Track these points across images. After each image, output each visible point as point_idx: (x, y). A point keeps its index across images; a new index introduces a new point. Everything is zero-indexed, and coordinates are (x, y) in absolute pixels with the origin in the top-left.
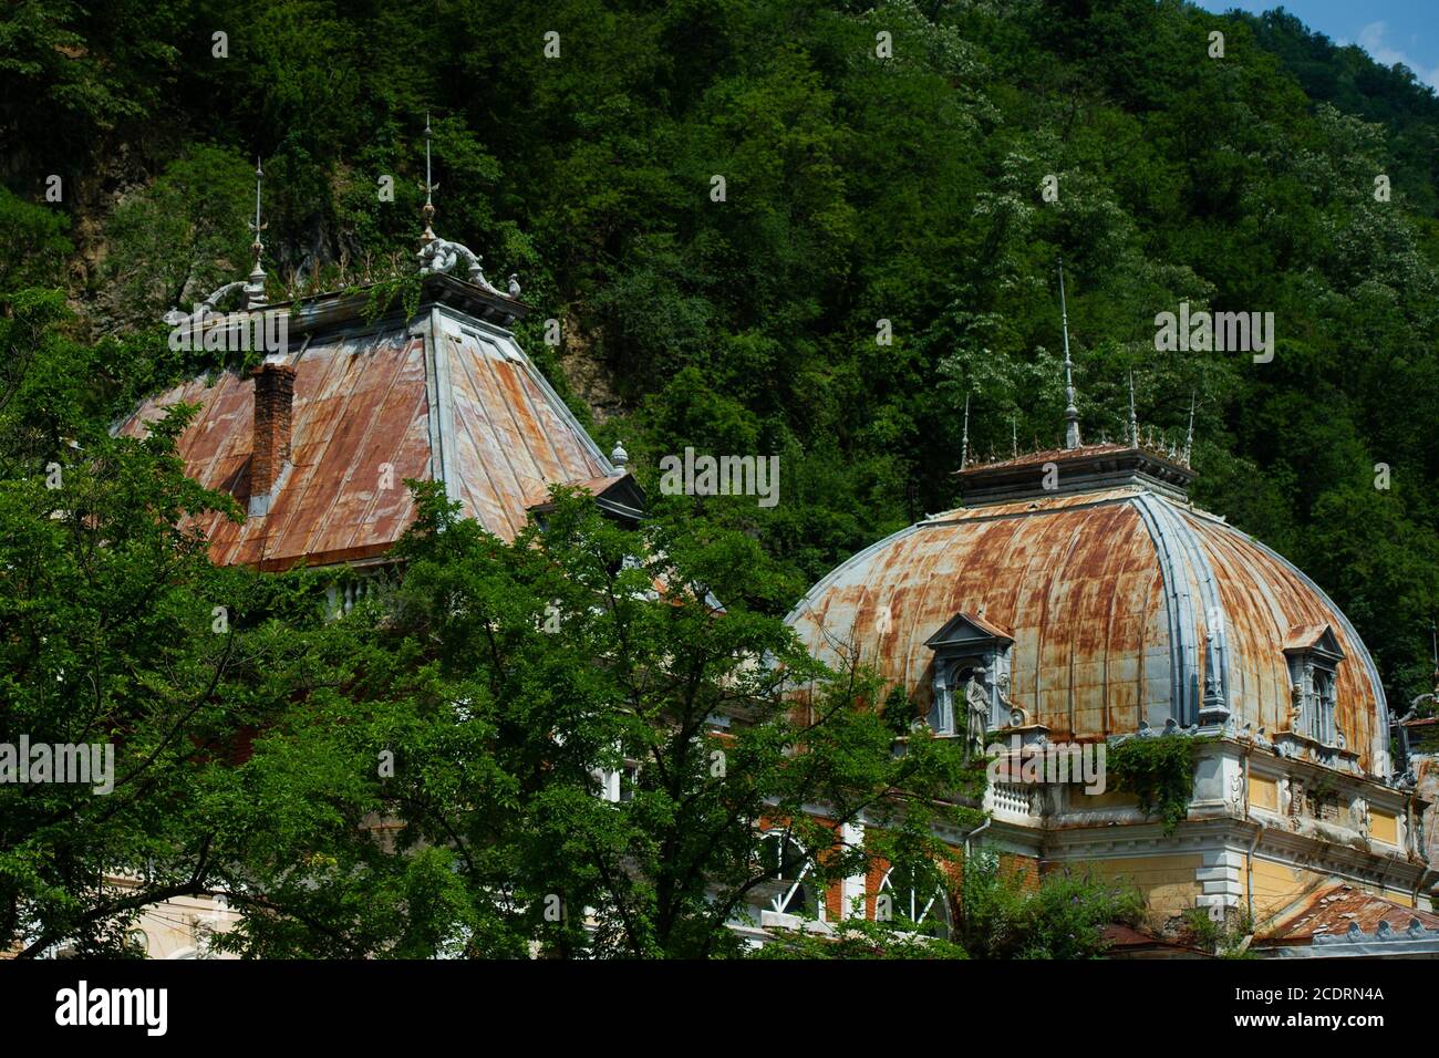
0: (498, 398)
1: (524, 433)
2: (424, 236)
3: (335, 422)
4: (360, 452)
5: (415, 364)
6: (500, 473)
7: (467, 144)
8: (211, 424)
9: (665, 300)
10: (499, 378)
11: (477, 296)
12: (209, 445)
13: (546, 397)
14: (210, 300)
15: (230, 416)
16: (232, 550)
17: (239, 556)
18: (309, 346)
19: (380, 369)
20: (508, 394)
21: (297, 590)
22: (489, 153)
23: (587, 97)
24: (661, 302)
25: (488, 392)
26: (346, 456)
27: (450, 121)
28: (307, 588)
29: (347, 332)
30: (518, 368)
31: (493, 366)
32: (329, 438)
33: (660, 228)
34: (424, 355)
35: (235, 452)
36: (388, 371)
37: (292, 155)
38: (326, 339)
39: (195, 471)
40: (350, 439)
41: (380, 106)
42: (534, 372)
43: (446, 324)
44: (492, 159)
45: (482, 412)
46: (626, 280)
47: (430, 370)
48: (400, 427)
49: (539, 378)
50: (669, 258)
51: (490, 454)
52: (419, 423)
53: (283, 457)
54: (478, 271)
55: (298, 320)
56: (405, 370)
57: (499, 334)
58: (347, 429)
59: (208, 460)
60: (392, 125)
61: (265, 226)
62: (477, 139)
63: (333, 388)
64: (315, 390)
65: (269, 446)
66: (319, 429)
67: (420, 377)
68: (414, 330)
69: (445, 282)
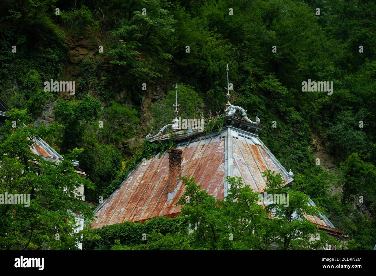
0: (251, 157)
1: (260, 168)
2: (227, 104)
3: (196, 167)
4: (203, 177)
5: (221, 147)
6: (250, 182)
7: (276, 83)
8: (159, 171)
9: (349, 132)
10: (252, 150)
11: (244, 123)
12: (158, 177)
13: (270, 157)
14: (161, 130)
15: (165, 168)
16: (161, 211)
17: (163, 213)
18: (190, 142)
19: (211, 149)
20: (255, 156)
21: (179, 223)
22: (283, 85)
23: (319, 67)
24: (347, 133)
25: (247, 155)
26: (198, 178)
27: (270, 76)
28: (182, 222)
29: (202, 137)
30: (260, 147)
31: (250, 146)
32: (193, 173)
33: (348, 109)
34: (224, 143)
35: (165, 179)
36: (213, 149)
37: (216, 89)
38: (195, 140)
39: (153, 186)
40: (200, 173)
41: (247, 72)
42: (266, 148)
43: (232, 133)
44: (284, 87)
45: (244, 162)
46: (335, 126)
47: (226, 148)
48: (216, 167)
49: (267, 150)
50: (349, 118)
51: (246, 175)
52: (221, 166)
53: (178, 179)
54: (245, 115)
55: (186, 135)
56: (218, 149)
57: (253, 136)
58: (199, 169)
59: (156, 182)
60: (251, 78)
61: (179, 105)
62: (279, 81)
63: (196, 156)
64: (191, 157)
65: (173, 176)
66: (191, 169)
67: (223, 151)
68: (222, 135)
69: (231, 119)
